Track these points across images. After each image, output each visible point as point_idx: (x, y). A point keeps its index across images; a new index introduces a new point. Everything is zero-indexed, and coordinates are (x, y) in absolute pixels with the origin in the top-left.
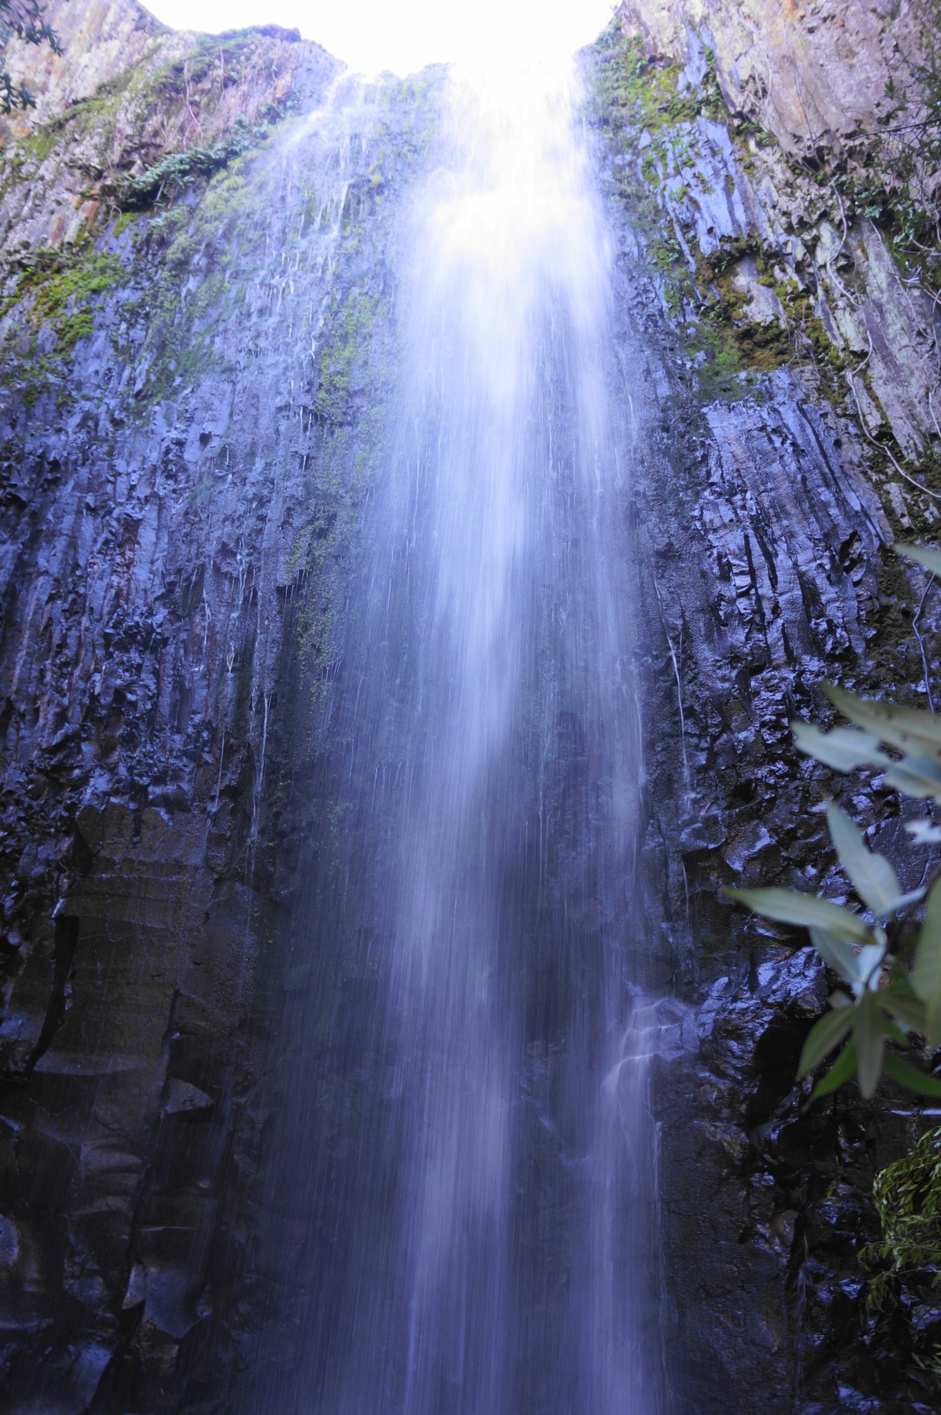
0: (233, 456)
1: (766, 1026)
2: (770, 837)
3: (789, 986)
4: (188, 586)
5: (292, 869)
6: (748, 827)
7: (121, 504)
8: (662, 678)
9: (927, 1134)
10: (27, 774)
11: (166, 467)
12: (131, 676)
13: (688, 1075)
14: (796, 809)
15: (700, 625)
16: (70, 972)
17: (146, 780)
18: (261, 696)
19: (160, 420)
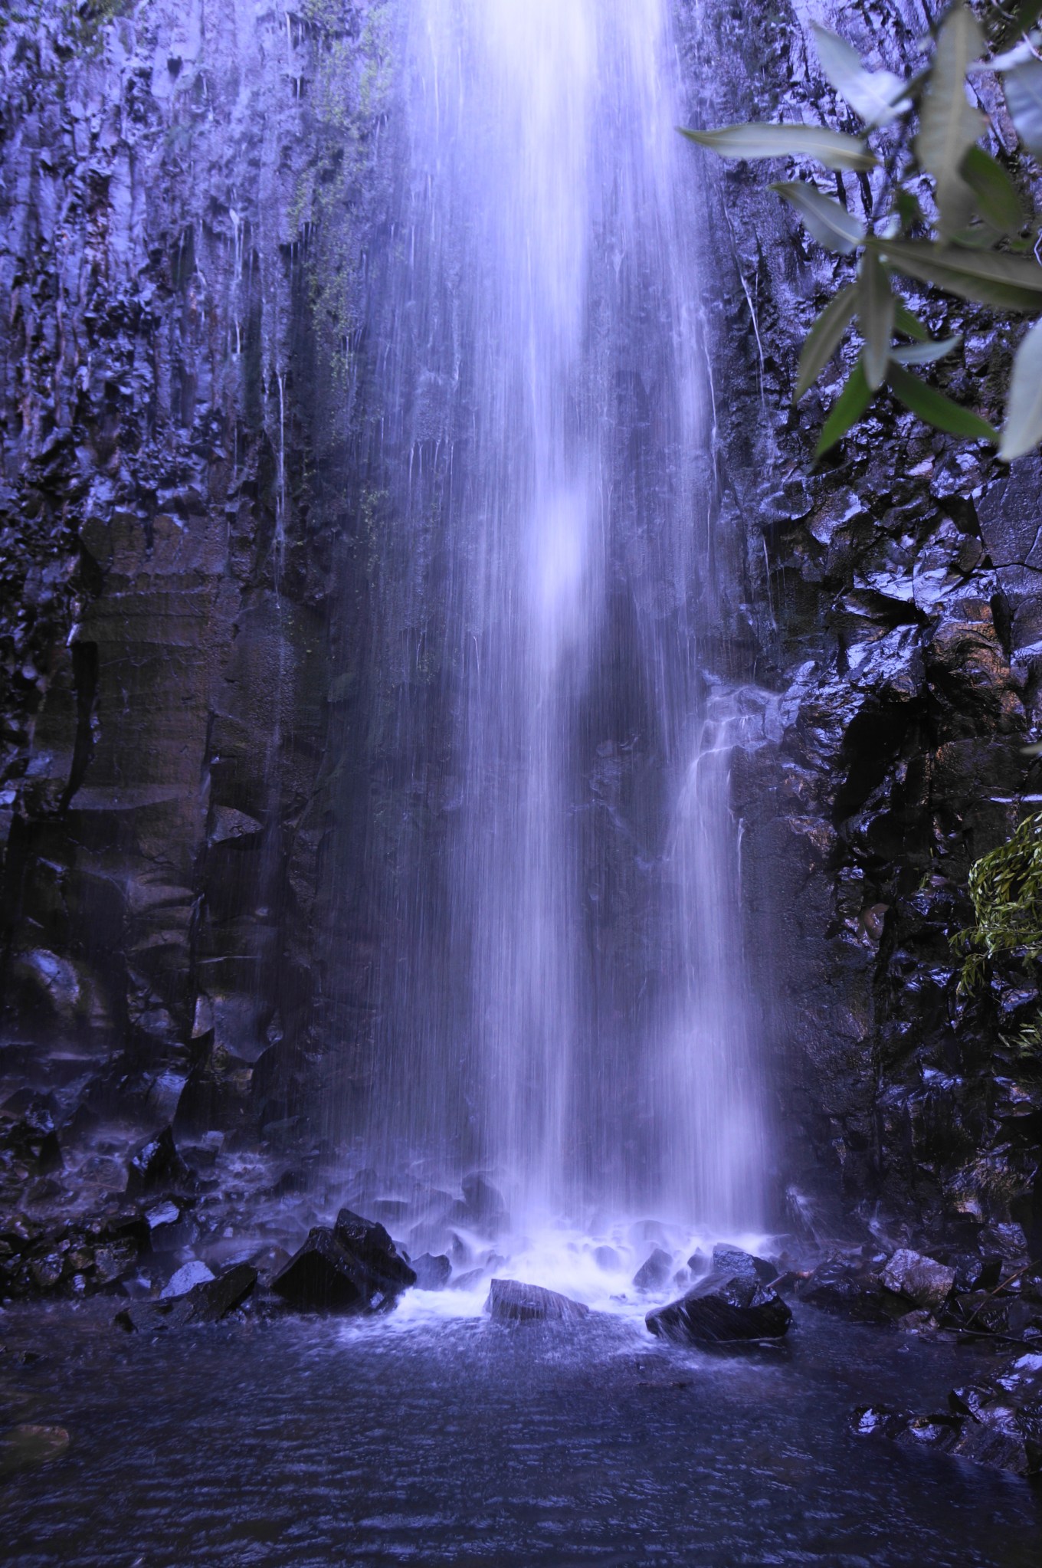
0: (212, 86)
1: (857, 711)
2: (862, 504)
3: (882, 669)
4: (176, 254)
5: (326, 569)
6: (836, 495)
7: (84, 159)
8: (735, 326)
9: (1028, 819)
10: (19, 490)
11: (131, 107)
12: (122, 366)
13: (772, 767)
14: (891, 472)
15: (779, 261)
16: (94, 703)
17: (152, 484)
18: (274, 376)
19: (115, 46)
